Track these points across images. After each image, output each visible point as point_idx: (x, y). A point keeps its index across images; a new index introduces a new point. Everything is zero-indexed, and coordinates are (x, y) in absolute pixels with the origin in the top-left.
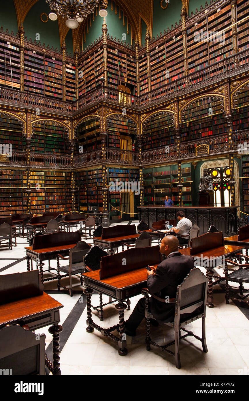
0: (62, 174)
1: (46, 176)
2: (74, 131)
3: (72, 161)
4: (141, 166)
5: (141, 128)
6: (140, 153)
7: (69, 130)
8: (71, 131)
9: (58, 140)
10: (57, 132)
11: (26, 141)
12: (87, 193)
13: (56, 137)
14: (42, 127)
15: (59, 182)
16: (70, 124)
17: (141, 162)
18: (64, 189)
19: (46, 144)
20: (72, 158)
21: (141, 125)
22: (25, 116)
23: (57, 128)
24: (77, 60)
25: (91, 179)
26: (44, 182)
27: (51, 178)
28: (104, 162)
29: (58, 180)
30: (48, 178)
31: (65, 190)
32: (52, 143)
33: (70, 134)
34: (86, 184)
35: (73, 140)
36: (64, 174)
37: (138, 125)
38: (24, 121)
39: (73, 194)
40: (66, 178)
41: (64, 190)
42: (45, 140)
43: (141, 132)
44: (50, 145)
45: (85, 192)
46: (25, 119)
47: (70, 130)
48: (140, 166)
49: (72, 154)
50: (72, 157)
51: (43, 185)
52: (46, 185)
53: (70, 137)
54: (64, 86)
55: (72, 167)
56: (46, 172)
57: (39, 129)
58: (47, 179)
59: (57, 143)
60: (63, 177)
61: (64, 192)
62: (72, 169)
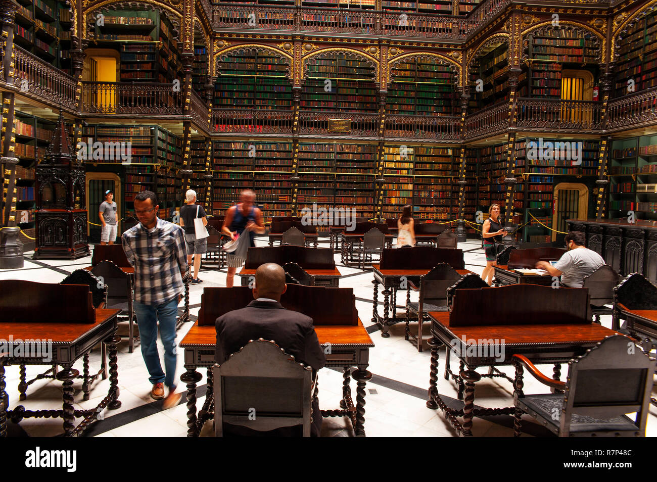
0: (447, 153)
1: (417, 156)
2: (469, 70)
3: (462, 127)
4: (605, 134)
5: (612, 49)
6: (605, 104)
7: (458, 69)
8: (463, 71)
9: (441, 90)
10: (440, 75)
11: (379, 95)
12: (490, 188)
13: (437, 85)
14: (412, 68)
15: (441, 165)
16: (461, 57)
17: (604, 123)
18: (449, 180)
19: (418, 98)
20: (462, 122)
21: (612, 40)
22: (378, 52)
23: (439, 69)
25: (498, 162)
26: (412, 166)
27: (425, 159)
28: (512, 128)
29: (439, 163)
30: (420, 159)
31: (451, 180)
32: (430, 95)
33: (461, 76)
34: (490, 170)
35: (466, 87)
36: (450, 152)
37: (604, 42)
38: (376, 61)
39: (462, 189)
40: (454, 160)
41: (449, 182)
42: (418, 91)
43: (612, 57)
44: (426, 100)
45: (487, 185)
46: (378, 58)
47: (461, 70)
48: (602, 134)
49: (464, 114)
50: (463, 119)
51: (411, 171)
52: (415, 170)
53: (461, 82)
55: (463, 138)
56: (416, 149)
57: (406, 73)
58: (418, 161)
59: (439, 95)
60: (449, 156)
61: (449, 185)
62: (462, 141)
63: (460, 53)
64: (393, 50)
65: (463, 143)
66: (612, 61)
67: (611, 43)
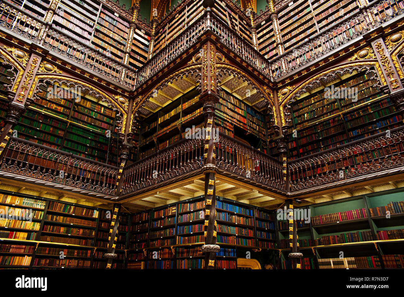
0: (92, 215)
1: (49, 213)
3: (118, 180)
4: (291, 196)
5: (282, 115)
6: (285, 165)
7: (122, 115)
8: (127, 118)
9: (97, 139)
10: (98, 123)
12: (145, 265)
13: (93, 132)
14: (67, 105)
15: (81, 231)
16: (127, 104)
17: (287, 185)
18: (89, 252)
19: (66, 139)
20: (119, 174)
21: (281, 108)
22: (26, 59)
24: (154, 29)
25: (159, 229)
26: (37, 227)
27: (61, 219)
29: (79, 227)
30: (52, 218)
31: (92, 253)
32: (81, 141)
33: (124, 123)
34: (145, 241)
35: (129, 135)
36: (96, 214)
38: (19, 68)
39: (109, 265)
40: (99, 225)
41: (89, 255)
42: (68, 132)
43: (283, 121)
44: (76, 145)
45: (140, 261)
47: (125, 116)
49: (123, 164)
50: (121, 171)
51: (34, 235)
52: (41, 235)
53: (124, 129)
54: (127, 54)
55: (118, 194)
56: (50, 203)
57: (59, 108)
58: (49, 220)
59: (93, 143)
60: (94, 219)
61: (88, 259)
62: (117, 198)
63: (127, 100)
64: (49, 66)
65: (118, 200)
66: (284, 125)
67: (280, 111)
